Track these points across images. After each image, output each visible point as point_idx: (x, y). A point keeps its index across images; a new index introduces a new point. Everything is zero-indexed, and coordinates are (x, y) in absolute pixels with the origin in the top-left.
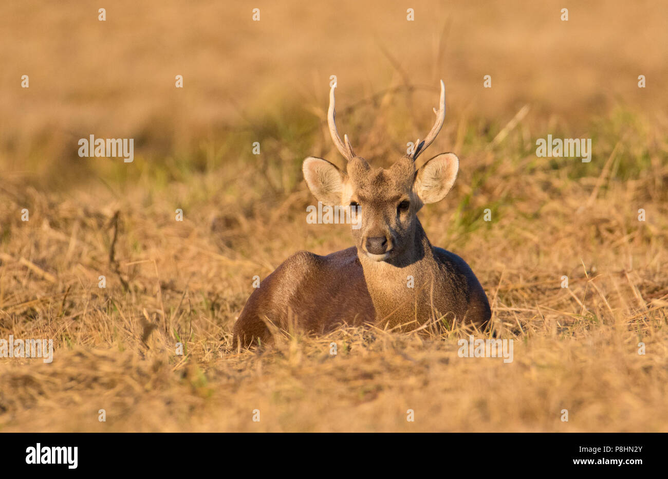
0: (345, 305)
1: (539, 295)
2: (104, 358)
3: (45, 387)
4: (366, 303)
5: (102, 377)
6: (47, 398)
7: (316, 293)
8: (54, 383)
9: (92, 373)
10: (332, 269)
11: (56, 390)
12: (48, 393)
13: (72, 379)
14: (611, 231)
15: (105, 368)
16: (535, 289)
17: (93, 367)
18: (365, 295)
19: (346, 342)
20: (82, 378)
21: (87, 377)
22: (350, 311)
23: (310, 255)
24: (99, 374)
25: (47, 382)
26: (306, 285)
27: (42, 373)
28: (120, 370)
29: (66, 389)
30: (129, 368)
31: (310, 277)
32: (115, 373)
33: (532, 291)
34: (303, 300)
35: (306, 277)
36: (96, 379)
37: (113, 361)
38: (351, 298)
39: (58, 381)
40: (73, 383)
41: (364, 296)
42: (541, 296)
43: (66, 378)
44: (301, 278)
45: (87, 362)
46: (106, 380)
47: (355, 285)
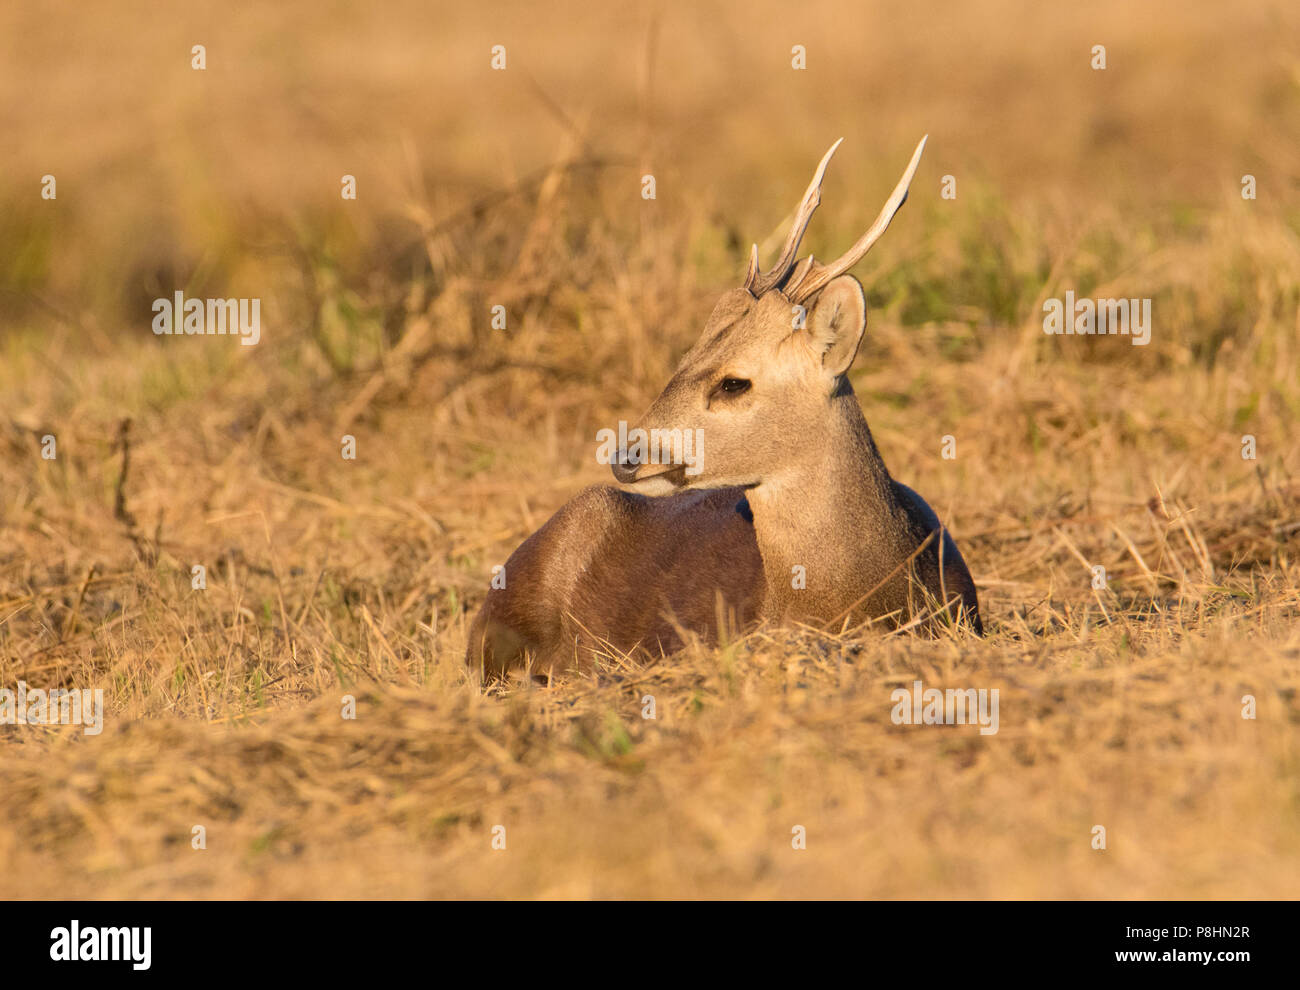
0: (691, 585)
1: (987, 553)
2: (413, 703)
3: (307, 764)
4: (734, 579)
5: (413, 741)
6: (315, 784)
7: (630, 566)
8: (323, 755)
9: (393, 734)
10: (658, 520)
11: (329, 769)
12: (313, 773)
13: (357, 747)
14: (1058, 423)
15: (418, 723)
16: (979, 543)
17: (396, 722)
18: (730, 563)
19: (777, 658)
20: (376, 743)
21: (386, 742)
22: (702, 596)
23: (615, 493)
24: (408, 734)
25: (311, 753)
26: (610, 551)
27: (300, 736)
28: (447, 727)
29: (348, 767)
30: (464, 721)
31: (617, 535)
32: (436, 732)
33: (974, 546)
34: (603, 582)
35: (609, 536)
36: (402, 745)
37: (432, 708)
38: (702, 571)
39: (332, 751)
40: (361, 755)
41: (728, 566)
42: (992, 556)
43: (347, 746)
44: (600, 537)
45: (382, 712)
46: (421, 745)
47: (710, 546)
